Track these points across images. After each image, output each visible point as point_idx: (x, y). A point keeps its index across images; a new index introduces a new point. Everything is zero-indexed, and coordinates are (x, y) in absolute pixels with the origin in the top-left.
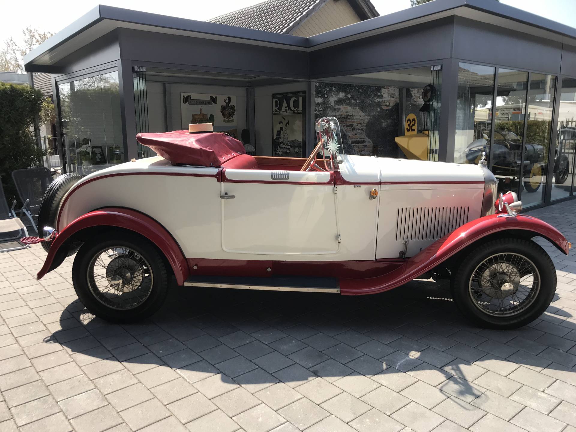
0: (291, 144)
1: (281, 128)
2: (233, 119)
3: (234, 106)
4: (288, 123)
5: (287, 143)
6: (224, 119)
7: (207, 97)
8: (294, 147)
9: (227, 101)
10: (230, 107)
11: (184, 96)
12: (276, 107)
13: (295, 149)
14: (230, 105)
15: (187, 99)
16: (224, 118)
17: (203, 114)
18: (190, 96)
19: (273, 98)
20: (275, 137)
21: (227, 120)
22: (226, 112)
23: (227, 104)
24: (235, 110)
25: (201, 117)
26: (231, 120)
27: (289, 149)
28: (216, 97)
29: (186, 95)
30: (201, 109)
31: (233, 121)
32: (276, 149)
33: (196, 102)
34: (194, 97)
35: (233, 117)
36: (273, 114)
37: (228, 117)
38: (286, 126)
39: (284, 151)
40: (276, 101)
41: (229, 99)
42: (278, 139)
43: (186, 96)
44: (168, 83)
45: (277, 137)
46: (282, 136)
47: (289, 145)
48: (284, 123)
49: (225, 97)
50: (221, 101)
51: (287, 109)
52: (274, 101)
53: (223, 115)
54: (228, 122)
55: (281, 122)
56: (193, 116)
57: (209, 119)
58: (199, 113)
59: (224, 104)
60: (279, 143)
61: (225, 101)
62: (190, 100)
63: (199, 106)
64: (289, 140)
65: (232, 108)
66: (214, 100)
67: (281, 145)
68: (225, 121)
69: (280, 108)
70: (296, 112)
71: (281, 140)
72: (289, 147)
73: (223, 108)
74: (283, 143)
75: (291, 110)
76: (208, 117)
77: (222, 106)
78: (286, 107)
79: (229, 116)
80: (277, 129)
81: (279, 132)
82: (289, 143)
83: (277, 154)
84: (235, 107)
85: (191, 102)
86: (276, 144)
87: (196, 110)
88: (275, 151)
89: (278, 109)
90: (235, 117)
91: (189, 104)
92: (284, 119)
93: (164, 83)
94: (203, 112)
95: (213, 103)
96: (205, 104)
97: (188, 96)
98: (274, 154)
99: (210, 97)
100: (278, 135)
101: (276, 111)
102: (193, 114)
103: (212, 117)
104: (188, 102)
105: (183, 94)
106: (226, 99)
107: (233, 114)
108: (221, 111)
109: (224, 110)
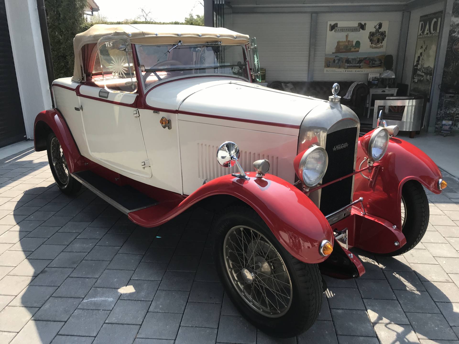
0: (425, 71)
1: (421, 54)
3: (385, 32)
4: (426, 48)
5: (423, 70)
6: (371, 45)
7: (355, 24)
8: (426, 74)
9: (378, 27)
10: (380, 33)
11: (330, 25)
12: (421, 30)
13: (427, 76)
14: (380, 30)
15: (333, 27)
16: (372, 43)
17: (349, 41)
18: (337, 24)
19: (420, 21)
20: (415, 64)
22: (375, 38)
23: (377, 31)
24: (385, 36)
25: (347, 44)
26: (379, 45)
27: (423, 76)
28: (365, 24)
29: (333, 23)
30: (347, 36)
31: (382, 47)
32: (414, 76)
33: (343, 30)
34: (341, 24)
35: (382, 43)
36: (418, 38)
37: (376, 43)
38: (425, 50)
39: (419, 78)
40: (422, 24)
41: (380, 25)
42: (417, 66)
43: (332, 24)
44: (317, 13)
46: (420, 62)
47: (423, 72)
48: (424, 47)
49: (376, 23)
50: (371, 27)
51: (428, 32)
52: (421, 23)
54: (375, 48)
55: (422, 47)
56: (338, 42)
57: (354, 45)
58: (345, 40)
59: (374, 30)
60: (417, 69)
61: (375, 27)
62: (336, 28)
63: (345, 34)
64: (424, 67)
65: (383, 34)
66: (362, 27)
67: (419, 72)
68: (371, 47)
69: (423, 32)
70: (434, 35)
71: (419, 67)
72: (423, 74)
73: (372, 35)
74: (420, 70)
75: (431, 33)
76: (354, 44)
77: (370, 33)
78: (428, 31)
79: (378, 42)
80: (418, 55)
81: (419, 57)
82: (424, 70)
83: (414, 82)
84: (387, 33)
85: (337, 30)
86: (415, 70)
87: (341, 37)
88: (413, 78)
89: (422, 33)
90: (384, 42)
91: (335, 31)
92: (424, 43)
93: (312, 13)
94: (349, 39)
95: (361, 30)
96: (352, 31)
97: (335, 24)
98: (412, 81)
99: (359, 24)
100: (418, 61)
101: (421, 35)
102: (338, 41)
103: (358, 43)
104: (334, 30)
105: (329, 23)
106: (377, 25)
107: (383, 39)
108: (369, 38)
109: (372, 36)
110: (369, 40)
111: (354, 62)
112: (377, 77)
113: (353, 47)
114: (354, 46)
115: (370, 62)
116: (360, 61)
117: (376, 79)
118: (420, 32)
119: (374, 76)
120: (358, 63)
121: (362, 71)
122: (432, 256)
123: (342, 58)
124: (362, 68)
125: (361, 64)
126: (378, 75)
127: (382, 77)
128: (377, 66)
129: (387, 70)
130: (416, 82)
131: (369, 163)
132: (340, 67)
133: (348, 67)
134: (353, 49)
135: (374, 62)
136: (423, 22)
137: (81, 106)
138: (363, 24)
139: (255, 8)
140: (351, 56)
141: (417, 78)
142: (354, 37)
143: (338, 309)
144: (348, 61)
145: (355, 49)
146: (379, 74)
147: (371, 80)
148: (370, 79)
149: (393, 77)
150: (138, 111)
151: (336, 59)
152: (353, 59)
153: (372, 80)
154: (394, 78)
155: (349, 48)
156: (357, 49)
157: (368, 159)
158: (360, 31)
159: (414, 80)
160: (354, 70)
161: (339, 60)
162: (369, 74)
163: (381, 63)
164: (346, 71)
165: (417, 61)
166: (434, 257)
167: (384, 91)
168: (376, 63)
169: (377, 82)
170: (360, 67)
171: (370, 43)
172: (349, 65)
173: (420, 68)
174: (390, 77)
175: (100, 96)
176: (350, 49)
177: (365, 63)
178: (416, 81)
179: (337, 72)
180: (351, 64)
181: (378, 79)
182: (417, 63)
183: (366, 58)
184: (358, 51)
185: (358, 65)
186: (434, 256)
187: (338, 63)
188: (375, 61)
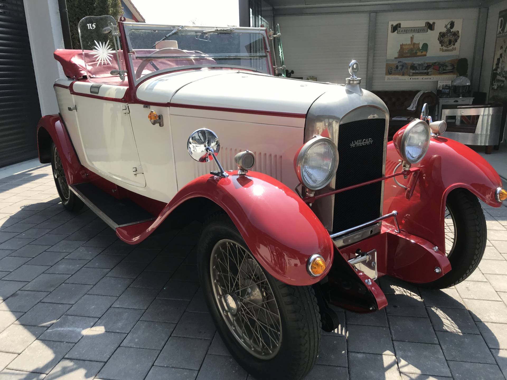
1: (501, 55)
2: (454, 47)
3: (458, 32)
5: (503, 74)
6: (441, 48)
7: (421, 24)
9: (449, 26)
10: (453, 33)
11: (392, 25)
12: (501, 28)
14: (452, 30)
15: (395, 28)
16: (442, 46)
17: (414, 44)
18: (400, 24)
19: (500, 17)
20: (494, 67)
21: (446, 48)
22: (446, 40)
23: (449, 31)
24: (459, 37)
25: (412, 47)
26: (451, 48)
27: (503, 81)
28: (434, 23)
29: (395, 23)
30: (412, 38)
31: (454, 49)
32: (493, 82)
33: (406, 31)
34: (404, 24)
35: (454, 45)
36: (497, 37)
37: (447, 46)
38: (505, 51)
39: (499, 84)
40: (502, 20)
41: (452, 24)
42: (496, 69)
43: (394, 25)
44: (376, 12)
45: (496, 67)
46: (500, 65)
47: (503, 77)
48: (504, 47)
49: (447, 22)
50: (441, 26)
52: (500, 19)
53: (440, 43)
54: (446, 51)
55: (502, 48)
56: (402, 46)
57: (421, 48)
58: (410, 43)
59: (444, 30)
60: (497, 74)
61: (446, 26)
62: (399, 29)
63: (410, 35)
64: (505, 70)
65: (456, 34)
66: (430, 26)
67: (499, 77)
68: (443, 50)
71: (499, 70)
72: (504, 79)
73: (442, 35)
74: (499, 75)
76: (421, 46)
77: (440, 33)
79: (450, 44)
80: (498, 56)
81: (499, 60)
82: (505, 74)
83: (493, 88)
84: (460, 32)
85: (400, 31)
86: (494, 75)
87: (405, 39)
88: (492, 84)
89: (502, 30)
90: (457, 45)
91: (397, 33)
92: (505, 42)
93: (370, 12)
94: (415, 41)
95: (429, 30)
96: (418, 32)
97: (397, 25)
98: (491, 88)
99: (426, 23)
100: (498, 64)
101: (500, 33)
102: (401, 44)
103: (425, 46)
104: (396, 31)
105: (391, 23)
106: (448, 24)
107: (456, 41)
108: (438, 39)
109: (443, 37)
110: (439, 42)
111: (421, 68)
112: (448, 85)
113: (419, 50)
114: (421, 50)
115: (440, 67)
116: (428, 67)
117: (446, 87)
118: (500, 30)
119: (445, 84)
120: (425, 70)
121: (430, 79)
122: (494, 291)
123: (406, 64)
124: (430, 75)
125: (428, 71)
126: (449, 83)
127: (455, 84)
128: (448, 72)
129: (460, 76)
130: (495, 89)
131: (404, 166)
132: (403, 75)
133: (414, 74)
134: (419, 53)
135: (444, 68)
136: (502, 18)
137: (76, 106)
138: (432, 23)
139: (304, 8)
140: (416, 61)
141: (497, 84)
142: (420, 39)
143: (358, 353)
144: (413, 67)
145: (422, 52)
146: (451, 81)
147: (441, 89)
148: (439, 87)
149: (467, 84)
150: (128, 106)
151: (399, 64)
152: (419, 65)
153: (443, 89)
154: (468, 86)
155: (414, 51)
156: (424, 53)
157: (404, 162)
158: (427, 31)
159: (493, 87)
160: (420, 77)
161: (403, 66)
162: (439, 82)
163: (454, 68)
164: (412, 79)
165: (496, 64)
166: (496, 292)
167: (457, 101)
168: (447, 68)
169: (448, 90)
170: (427, 74)
171: (440, 45)
172: (414, 71)
173: (500, 73)
174: (464, 84)
175: (91, 92)
176: (416, 53)
177: (434, 69)
178: (496, 87)
179: (400, 79)
180: (417, 70)
181: (449, 87)
182: (497, 66)
183: (435, 63)
184: (425, 55)
185: (426, 71)
186: (497, 290)
187: (402, 69)
188: (446, 66)
